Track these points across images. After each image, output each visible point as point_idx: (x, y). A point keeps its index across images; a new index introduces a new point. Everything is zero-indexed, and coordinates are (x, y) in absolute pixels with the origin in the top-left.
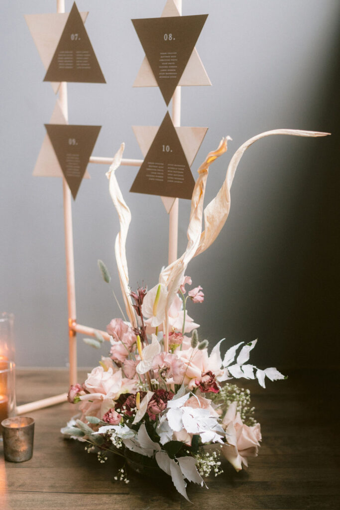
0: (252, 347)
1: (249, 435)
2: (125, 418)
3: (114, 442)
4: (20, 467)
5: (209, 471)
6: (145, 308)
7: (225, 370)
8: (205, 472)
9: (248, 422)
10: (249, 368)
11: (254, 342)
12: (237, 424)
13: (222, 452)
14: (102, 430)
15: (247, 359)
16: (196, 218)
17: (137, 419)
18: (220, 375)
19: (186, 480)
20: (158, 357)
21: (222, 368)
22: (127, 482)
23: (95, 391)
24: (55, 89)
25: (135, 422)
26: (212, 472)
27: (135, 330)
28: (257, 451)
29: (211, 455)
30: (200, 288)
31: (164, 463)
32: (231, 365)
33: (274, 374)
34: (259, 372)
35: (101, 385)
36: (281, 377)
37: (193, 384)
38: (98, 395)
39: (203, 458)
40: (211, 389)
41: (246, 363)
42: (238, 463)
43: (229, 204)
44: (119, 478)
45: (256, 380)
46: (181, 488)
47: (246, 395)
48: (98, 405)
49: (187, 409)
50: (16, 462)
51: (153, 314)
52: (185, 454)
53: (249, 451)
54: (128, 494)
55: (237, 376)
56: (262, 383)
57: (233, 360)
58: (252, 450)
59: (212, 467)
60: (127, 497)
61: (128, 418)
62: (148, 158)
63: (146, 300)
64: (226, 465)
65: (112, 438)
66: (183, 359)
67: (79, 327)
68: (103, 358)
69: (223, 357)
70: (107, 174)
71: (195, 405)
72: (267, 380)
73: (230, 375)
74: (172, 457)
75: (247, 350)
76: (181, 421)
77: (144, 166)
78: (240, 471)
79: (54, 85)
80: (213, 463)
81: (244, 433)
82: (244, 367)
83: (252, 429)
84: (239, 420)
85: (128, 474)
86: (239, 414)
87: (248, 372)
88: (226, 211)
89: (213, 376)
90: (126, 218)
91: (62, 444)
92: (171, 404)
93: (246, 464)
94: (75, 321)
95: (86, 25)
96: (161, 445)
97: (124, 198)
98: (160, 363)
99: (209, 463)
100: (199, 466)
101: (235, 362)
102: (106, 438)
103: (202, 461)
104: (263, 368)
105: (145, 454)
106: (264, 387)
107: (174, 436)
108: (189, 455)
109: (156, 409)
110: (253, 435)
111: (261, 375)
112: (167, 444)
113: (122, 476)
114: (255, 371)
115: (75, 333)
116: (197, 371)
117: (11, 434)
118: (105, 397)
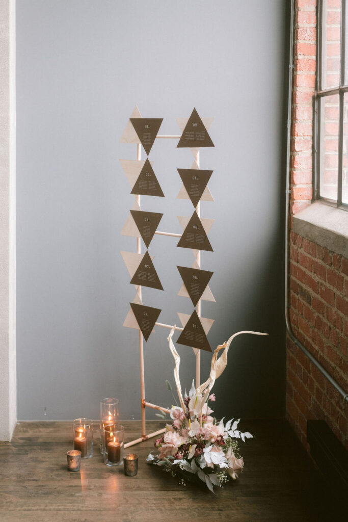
0: (238, 422)
1: (238, 463)
2: (184, 456)
3: (181, 467)
4: (133, 478)
5: (222, 480)
6: (190, 405)
7: (226, 433)
8: (221, 481)
9: (237, 456)
10: (237, 432)
11: (239, 420)
12: (233, 458)
13: (227, 472)
14: (176, 462)
15: (236, 428)
16: (214, 369)
17: (190, 457)
18: (224, 435)
19: (213, 484)
20: (199, 430)
21: (225, 432)
22: (185, 485)
23: (169, 443)
24: (136, 288)
25: (189, 458)
26: (224, 481)
27: (185, 414)
28: (242, 470)
29: (222, 473)
30: (214, 394)
31: (202, 476)
32: (229, 430)
33: (249, 435)
34: (242, 434)
35: (172, 440)
36: (252, 436)
37: (213, 440)
38: (171, 445)
39: (219, 474)
40: (222, 443)
41: (236, 430)
42: (234, 476)
43: (227, 361)
44: (181, 483)
45: (241, 438)
46: (211, 488)
47: (236, 443)
48: (170, 450)
49: (212, 452)
50: (130, 476)
51: (194, 407)
52: (211, 473)
53: (238, 471)
54: (186, 491)
55: (232, 436)
56: (243, 440)
57: (229, 428)
58: (240, 469)
59: (224, 478)
60: (186, 492)
61: (185, 456)
62: (185, 328)
63: (190, 402)
64: (229, 477)
65: (181, 466)
66: (208, 428)
67: (147, 404)
68: (168, 425)
69: (225, 426)
70: (168, 338)
71: (215, 451)
72: (245, 438)
73: (229, 436)
74: (206, 474)
75: (236, 423)
76: (211, 458)
77: (184, 332)
78: (236, 480)
79: (136, 286)
80: (224, 477)
81: (236, 462)
82: (235, 432)
83: (240, 460)
84: (233, 456)
85: (185, 482)
86: (233, 452)
87: (237, 434)
88: (225, 364)
89: (222, 437)
90: (178, 360)
91: (147, 467)
92: (205, 450)
93: (237, 476)
94: (145, 400)
95: (153, 262)
96: (201, 468)
97: (177, 350)
98: (200, 432)
99: (223, 476)
100: (218, 478)
101: (230, 429)
102: (177, 465)
103: (219, 476)
104: (243, 432)
105: (192, 472)
106: (244, 441)
107: (207, 465)
108: (214, 473)
109: (199, 453)
110: (240, 463)
111: (243, 435)
112: (204, 468)
113: (182, 483)
114: (240, 434)
115: (144, 406)
116: (215, 434)
117: (129, 462)
118: (174, 447)
